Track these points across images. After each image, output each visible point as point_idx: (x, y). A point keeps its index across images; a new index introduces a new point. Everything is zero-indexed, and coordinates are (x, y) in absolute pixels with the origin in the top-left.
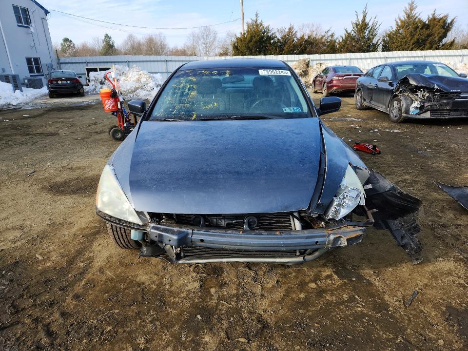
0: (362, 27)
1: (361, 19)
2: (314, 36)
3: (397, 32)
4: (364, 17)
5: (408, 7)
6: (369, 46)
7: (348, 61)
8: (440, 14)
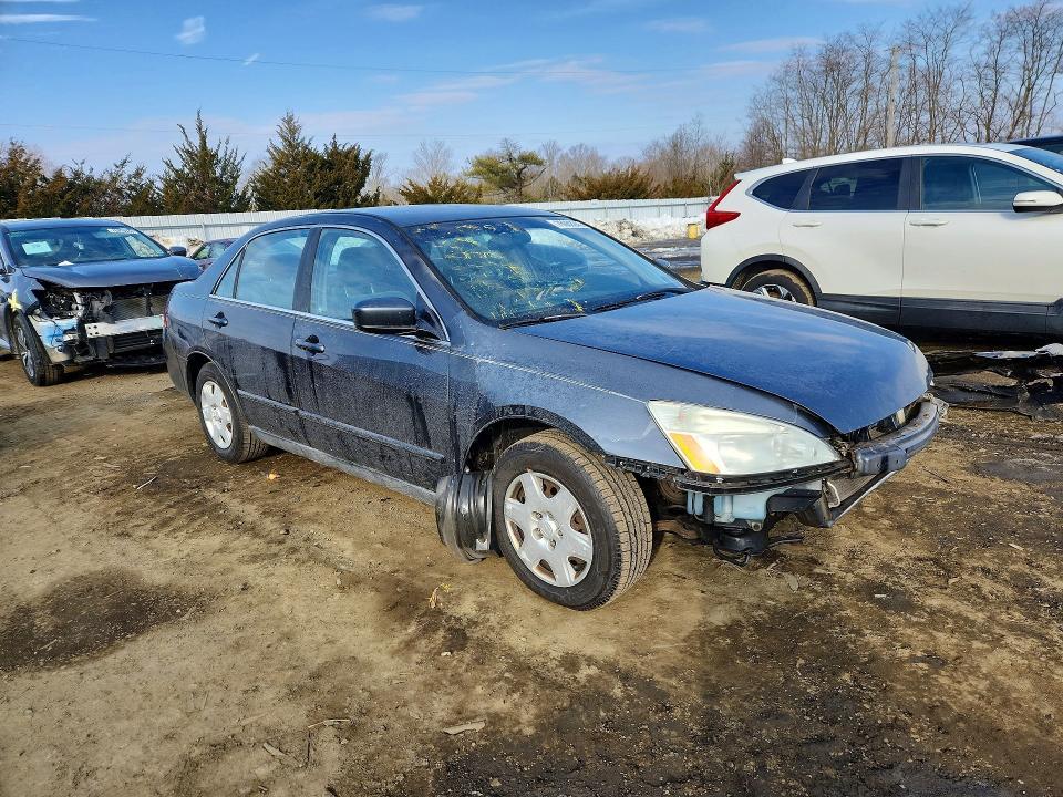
0: (204, 159)
1: (197, 142)
2: (87, 172)
3: (276, 171)
4: (203, 139)
5: (284, 126)
6: (229, 201)
7: (201, 231)
8: (344, 143)
